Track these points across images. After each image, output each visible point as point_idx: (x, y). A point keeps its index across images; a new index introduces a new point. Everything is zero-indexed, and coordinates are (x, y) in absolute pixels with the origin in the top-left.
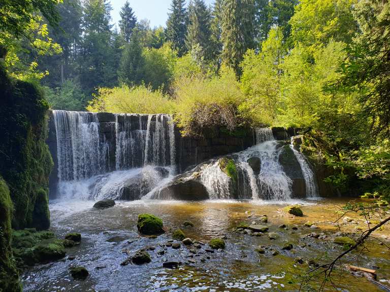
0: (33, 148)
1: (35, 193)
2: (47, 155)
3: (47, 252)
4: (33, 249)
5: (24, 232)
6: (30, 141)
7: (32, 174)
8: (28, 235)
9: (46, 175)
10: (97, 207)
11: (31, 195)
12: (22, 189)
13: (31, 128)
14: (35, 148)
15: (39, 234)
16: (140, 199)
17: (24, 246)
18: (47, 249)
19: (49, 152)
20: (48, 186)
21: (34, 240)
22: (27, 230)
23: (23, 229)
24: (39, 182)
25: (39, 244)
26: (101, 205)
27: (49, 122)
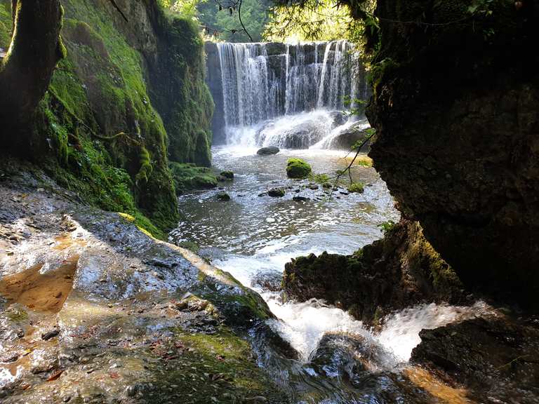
0: (191, 89)
1: (195, 134)
2: (207, 95)
3: (202, 181)
4: (191, 178)
5: (186, 166)
6: (188, 81)
7: (192, 114)
8: (188, 168)
9: (208, 117)
10: (260, 154)
11: (192, 135)
12: (182, 128)
13: (188, 68)
14: (193, 88)
15: (197, 168)
16: (308, 148)
17: (186, 175)
18: (202, 179)
19: (209, 93)
20: (210, 128)
21: (194, 172)
22: (188, 164)
23: (185, 163)
24: (199, 123)
25: (197, 175)
26: (264, 152)
27: (207, 60)
